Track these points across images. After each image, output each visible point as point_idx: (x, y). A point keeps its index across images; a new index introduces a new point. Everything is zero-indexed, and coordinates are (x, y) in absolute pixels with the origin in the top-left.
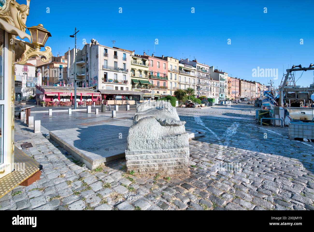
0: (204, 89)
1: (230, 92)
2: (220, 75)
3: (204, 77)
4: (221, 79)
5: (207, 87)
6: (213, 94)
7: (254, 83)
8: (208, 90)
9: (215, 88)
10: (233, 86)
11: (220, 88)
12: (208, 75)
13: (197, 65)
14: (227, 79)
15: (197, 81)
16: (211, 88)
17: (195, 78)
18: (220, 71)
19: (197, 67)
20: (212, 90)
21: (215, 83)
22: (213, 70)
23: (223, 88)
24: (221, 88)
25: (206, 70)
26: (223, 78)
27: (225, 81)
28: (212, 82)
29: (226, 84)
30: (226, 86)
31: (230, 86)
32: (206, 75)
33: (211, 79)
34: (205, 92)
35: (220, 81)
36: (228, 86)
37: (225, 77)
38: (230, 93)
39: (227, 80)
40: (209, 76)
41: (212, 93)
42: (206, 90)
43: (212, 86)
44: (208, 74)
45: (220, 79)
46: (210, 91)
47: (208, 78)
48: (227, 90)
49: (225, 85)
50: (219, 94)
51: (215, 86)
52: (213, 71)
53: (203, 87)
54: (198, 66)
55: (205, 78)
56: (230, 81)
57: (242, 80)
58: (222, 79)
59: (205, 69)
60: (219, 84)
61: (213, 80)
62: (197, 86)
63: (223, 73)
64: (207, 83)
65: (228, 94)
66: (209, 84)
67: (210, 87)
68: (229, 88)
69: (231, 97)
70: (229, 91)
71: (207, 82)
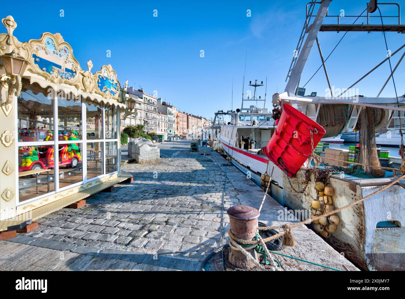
0: (152, 125)
1: (178, 128)
2: (168, 108)
3: (152, 111)
4: (169, 114)
5: (155, 121)
6: (162, 129)
7: (200, 118)
8: (156, 125)
9: (163, 123)
10: (181, 121)
11: (169, 123)
12: (156, 108)
13: (144, 96)
14: (175, 114)
15: (144, 115)
16: (159, 123)
17: (141, 111)
18: (169, 104)
19: (143, 98)
20: (161, 125)
21: (163, 118)
22: (161, 102)
23: (171, 123)
24: (170, 123)
25: (153, 102)
26: (171, 112)
27: (173, 116)
28: (160, 117)
29: (175, 118)
30: (174, 120)
31: (178, 121)
32: (154, 108)
33: (159, 113)
34: (153, 128)
35: (169, 116)
36: (176, 121)
37: (174, 111)
38: (179, 129)
39: (175, 115)
40: (157, 109)
41: (161, 129)
42: (154, 126)
43: (160, 120)
44: (156, 107)
45: (168, 113)
46: (158, 127)
47: (156, 112)
48: (175, 125)
49: (173, 120)
50: (168, 129)
51: (163, 120)
52: (161, 104)
53: (151, 122)
54: (145, 97)
55: (153, 111)
56: (178, 115)
57: (190, 115)
58: (170, 114)
59: (153, 101)
60: (167, 119)
61: (162, 114)
62: (144, 120)
63: (171, 107)
64: (155, 117)
65: (176, 129)
66: (157, 119)
67: (158, 122)
68: (177, 123)
69: (180, 133)
70: (177, 126)
71: (155, 116)
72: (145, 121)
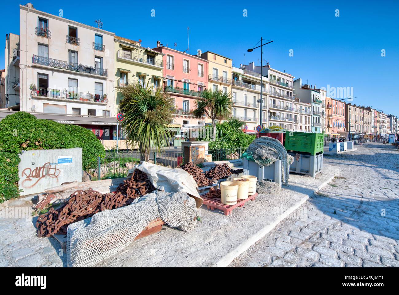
0: (283, 119)
1: (330, 124)
2: (313, 93)
3: (283, 96)
4: (314, 101)
5: (289, 113)
6: (301, 126)
7: (369, 109)
8: (291, 120)
9: (304, 117)
10: (335, 113)
11: (313, 116)
12: (291, 93)
13: (270, 72)
14: (324, 101)
15: (270, 103)
16: (296, 116)
17: (266, 96)
18: (313, 88)
19: (269, 76)
20: (299, 121)
21: (304, 107)
22: (301, 85)
23: (318, 117)
24: (315, 117)
25: (287, 83)
26: (318, 99)
27: (321, 105)
28: (299, 106)
29: (324, 109)
30: (323, 112)
31: (330, 114)
32: (288, 92)
33: (297, 100)
34: (285, 124)
35: (313, 105)
36: (326, 112)
37: (323, 96)
38: (331, 126)
39: (324, 103)
40: (293, 94)
41: (299, 126)
42: (287, 120)
43: (299, 112)
44: (292, 90)
45: (312, 101)
46: (294, 122)
47: (291, 98)
48: (324, 120)
49: (321, 111)
50: (312, 126)
51: (304, 112)
52: (301, 87)
53: (282, 115)
54: (271, 75)
55: (286, 97)
56: (330, 104)
57: (350, 104)
58: (317, 101)
59: (285, 81)
60: (311, 110)
61: (300, 102)
62: (269, 111)
63: (318, 91)
64: (289, 107)
65: (326, 127)
66: (293, 109)
67: (294, 114)
68: (329, 116)
69: (332, 132)
70: (328, 122)
71: (290, 104)
72: (271, 113)
